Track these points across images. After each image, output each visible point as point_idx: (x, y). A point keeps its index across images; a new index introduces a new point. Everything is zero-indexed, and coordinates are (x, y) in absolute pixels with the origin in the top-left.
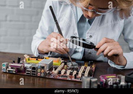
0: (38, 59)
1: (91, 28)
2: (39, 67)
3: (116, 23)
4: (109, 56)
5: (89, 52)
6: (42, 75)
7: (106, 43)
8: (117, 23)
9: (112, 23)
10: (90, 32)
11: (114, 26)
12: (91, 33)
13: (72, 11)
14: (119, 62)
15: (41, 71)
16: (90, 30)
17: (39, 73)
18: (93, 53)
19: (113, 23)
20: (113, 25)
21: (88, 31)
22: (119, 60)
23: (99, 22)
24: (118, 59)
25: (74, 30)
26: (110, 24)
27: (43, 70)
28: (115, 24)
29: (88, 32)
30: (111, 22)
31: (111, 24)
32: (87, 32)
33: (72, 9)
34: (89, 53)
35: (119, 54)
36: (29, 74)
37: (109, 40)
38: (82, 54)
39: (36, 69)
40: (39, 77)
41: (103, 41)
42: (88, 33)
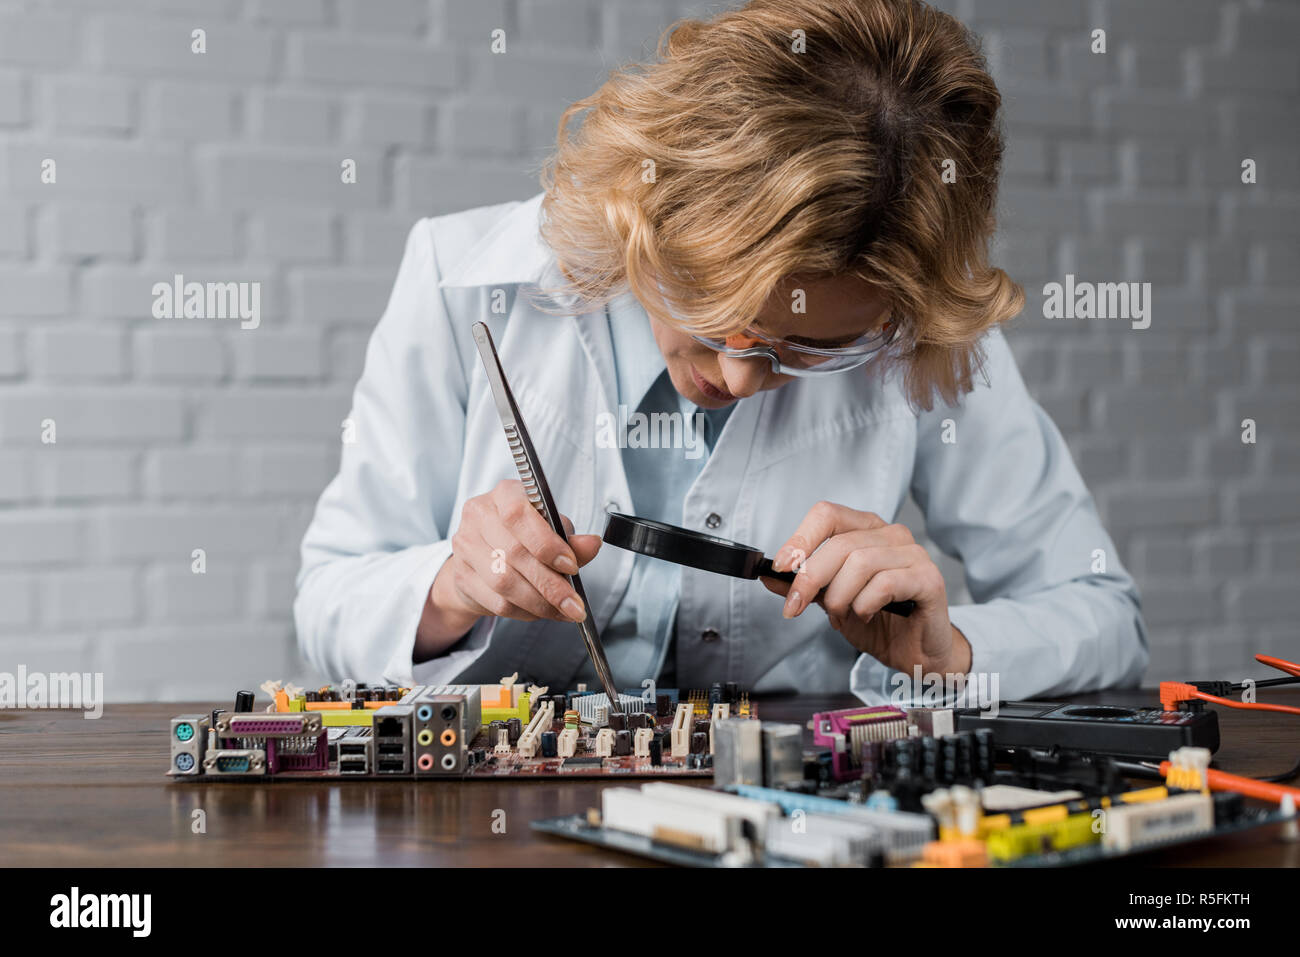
0: (366, 704)
1: (715, 463)
2: (425, 713)
3: (869, 422)
4: (865, 616)
5: (708, 630)
6: (449, 762)
7: (832, 535)
8: (876, 425)
9: (843, 427)
10: (707, 491)
11: (857, 441)
12: (714, 500)
13: (587, 350)
14: (924, 651)
15: (436, 739)
16: (706, 477)
17: (422, 750)
18: (732, 633)
19: (849, 427)
20: (851, 436)
21: (696, 483)
22: (923, 640)
23: (765, 421)
24: (918, 634)
25: (600, 483)
26: (828, 431)
27: (448, 732)
28: (865, 428)
29: (699, 488)
30: (838, 416)
31: (838, 430)
32: (691, 492)
33: (582, 339)
34: (705, 635)
35: (922, 597)
36: (359, 765)
37: (850, 520)
38: (659, 647)
39: (405, 730)
40: (425, 779)
41: (813, 524)
42: (696, 499)
